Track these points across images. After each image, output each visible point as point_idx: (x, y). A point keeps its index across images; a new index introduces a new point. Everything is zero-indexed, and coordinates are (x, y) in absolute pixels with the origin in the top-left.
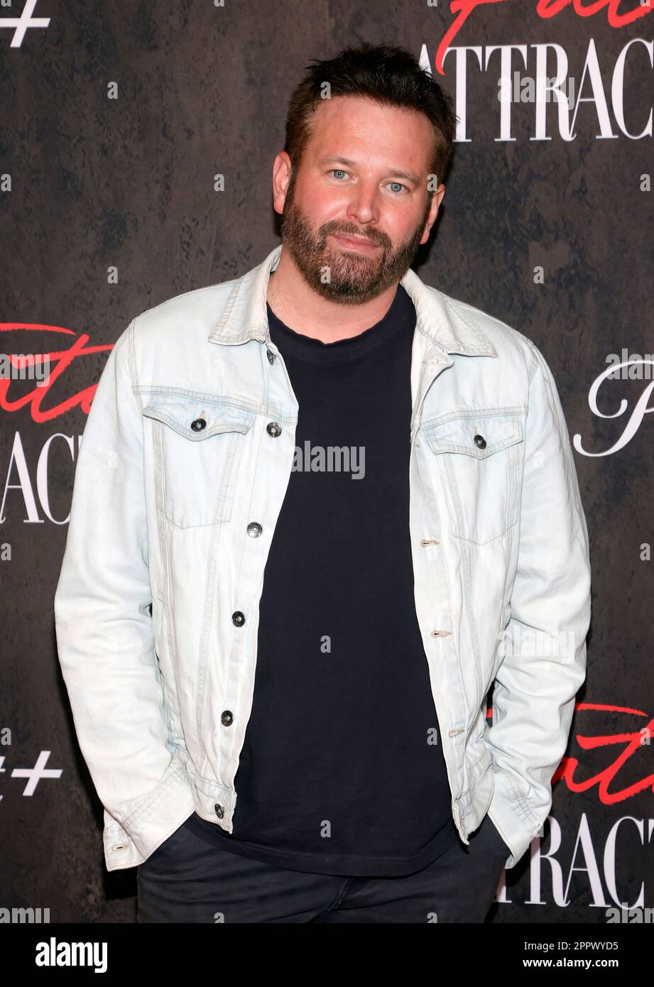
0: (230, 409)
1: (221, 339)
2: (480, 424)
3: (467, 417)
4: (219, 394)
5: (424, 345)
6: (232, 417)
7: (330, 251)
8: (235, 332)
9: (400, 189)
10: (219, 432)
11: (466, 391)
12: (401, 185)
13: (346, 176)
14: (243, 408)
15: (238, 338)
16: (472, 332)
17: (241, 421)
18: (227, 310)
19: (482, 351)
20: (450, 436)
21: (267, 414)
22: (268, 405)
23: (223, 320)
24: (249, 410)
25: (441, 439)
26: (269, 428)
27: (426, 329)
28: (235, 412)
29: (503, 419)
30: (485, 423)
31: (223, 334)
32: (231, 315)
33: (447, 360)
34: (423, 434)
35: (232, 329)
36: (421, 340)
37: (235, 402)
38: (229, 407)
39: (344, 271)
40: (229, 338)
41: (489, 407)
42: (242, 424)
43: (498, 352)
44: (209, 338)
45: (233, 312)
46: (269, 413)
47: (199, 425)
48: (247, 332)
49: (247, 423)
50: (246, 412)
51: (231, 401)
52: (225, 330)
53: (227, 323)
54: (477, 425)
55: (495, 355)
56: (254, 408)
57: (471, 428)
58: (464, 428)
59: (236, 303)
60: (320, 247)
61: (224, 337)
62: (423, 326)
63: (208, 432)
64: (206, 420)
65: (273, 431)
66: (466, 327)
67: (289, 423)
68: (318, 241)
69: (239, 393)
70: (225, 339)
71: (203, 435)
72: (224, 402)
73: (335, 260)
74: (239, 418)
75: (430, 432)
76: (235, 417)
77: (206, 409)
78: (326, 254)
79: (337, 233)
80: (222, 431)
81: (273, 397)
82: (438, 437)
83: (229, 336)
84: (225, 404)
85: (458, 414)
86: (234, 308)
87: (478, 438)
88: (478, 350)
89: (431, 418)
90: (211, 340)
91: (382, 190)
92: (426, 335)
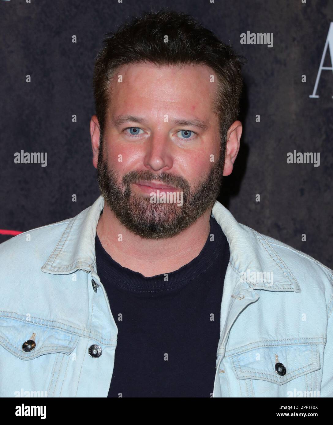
0: (57, 332)
1: (53, 269)
2: (282, 352)
3: (269, 346)
4: (48, 319)
5: (234, 280)
6: (59, 340)
7: (134, 197)
8: (65, 263)
9: (190, 134)
10: (46, 352)
11: (270, 323)
12: (190, 131)
13: (141, 132)
14: (68, 331)
15: (67, 268)
16: (279, 268)
17: (66, 343)
18: (60, 243)
19: (286, 287)
20: (252, 363)
21: (89, 337)
22: (91, 328)
23: (56, 253)
24: (73, 333)
25: (244, 366)
26: (91, 349)
27: (237, 265)
28: (62, 335)
29: (303, 348)
30: (286, 352)
31: (55, 265)
32: (64, 248)
33: (252, 296)
34: (229, 360)
35: (63, 260)
36: (232, 276)
37: (62, 326)
38: (55, 330)
39: (148, 213)
40: (59, 268)
41: (291, 338)
42: (67, 346)
43: (301, 288)
44: (42, 268)
45: (65, 246)
46: (91, 336)
47: (29, 345)
48: (75, 262)
49: (71, 345)
50: (70, 335)
51: (58, 325)
52: (58, 261)
53: (60, 255)
54: (279, 354)
55: (299, 290)
56: (77, 331)
57: (273, 357)
58: (266, 356)
59: (69, 238)
60: (127, 195)
61: (55, 267)
62: (234, 263)
63: (36, 353)
64: (36, 341)
65: (94, 352)
66: (274, 263)
67: (109, 345)
68: (124, 189)
69: (65, 318)
70: (56, 269)
71: (32, 355)
72: (52, 325)
73: (139, 203)
74: (64, 340)
75: (235, 359)
76: (61, 339)
77: (36, 332)
78: (132, 200)
79: (137, 181)
80: (48, 352)
81: (95, 321)
82: (242, 364)
83: (59, 266)
84: (53, 327)
85: (260, 344)
86: (67, 242)
87: (279, 365)
88: (282, 285)
89: (237, 346)
90: (44, 270)
91: (173, 138)
92: (237, 271)
